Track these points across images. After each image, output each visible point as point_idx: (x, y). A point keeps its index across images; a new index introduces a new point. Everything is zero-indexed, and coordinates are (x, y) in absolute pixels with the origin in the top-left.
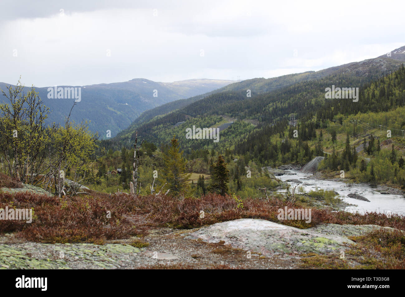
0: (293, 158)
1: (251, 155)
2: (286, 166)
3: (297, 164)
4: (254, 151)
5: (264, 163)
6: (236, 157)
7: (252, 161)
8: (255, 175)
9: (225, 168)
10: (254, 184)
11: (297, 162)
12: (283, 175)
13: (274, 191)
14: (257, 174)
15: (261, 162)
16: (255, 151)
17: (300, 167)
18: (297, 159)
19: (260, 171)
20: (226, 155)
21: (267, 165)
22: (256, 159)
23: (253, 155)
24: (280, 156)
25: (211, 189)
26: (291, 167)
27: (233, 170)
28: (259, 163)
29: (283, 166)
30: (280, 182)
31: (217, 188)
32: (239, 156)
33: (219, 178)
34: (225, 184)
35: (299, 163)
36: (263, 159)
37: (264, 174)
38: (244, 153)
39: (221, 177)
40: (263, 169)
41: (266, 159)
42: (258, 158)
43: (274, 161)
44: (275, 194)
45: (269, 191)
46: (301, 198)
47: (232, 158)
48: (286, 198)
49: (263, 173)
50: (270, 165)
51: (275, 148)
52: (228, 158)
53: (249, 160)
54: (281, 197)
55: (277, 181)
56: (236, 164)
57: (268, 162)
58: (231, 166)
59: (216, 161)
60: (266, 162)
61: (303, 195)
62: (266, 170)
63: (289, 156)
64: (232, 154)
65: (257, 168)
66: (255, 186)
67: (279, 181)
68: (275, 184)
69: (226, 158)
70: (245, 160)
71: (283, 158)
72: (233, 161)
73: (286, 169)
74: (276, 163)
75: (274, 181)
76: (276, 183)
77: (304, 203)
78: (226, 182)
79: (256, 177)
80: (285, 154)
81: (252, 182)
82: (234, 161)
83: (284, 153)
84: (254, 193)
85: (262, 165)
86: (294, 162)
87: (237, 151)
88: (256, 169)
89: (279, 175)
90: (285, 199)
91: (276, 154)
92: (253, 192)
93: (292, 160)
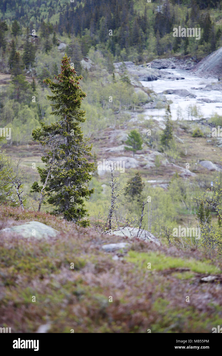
0: (179, 45)
1: (93, 35)
2: (164, 61)
3: (187, 57)
4: (99, 29)
5: (119, 55)
6: (62, 39)
7: (96, 49)
8: (102, 79)
9: (76, 89)
10: (98, 98)
11: (186, 53)
12: (156, 79)
13: (140, 112)
14: (106, 75)
15: (113, 51)
16: (101, 28)
17: (192, 63)
18: (185, 48)
19: (111, 69)
20: (43, 35)
21: (125, 59)
22: (103, 45)
23: (97, 37)
24: (152, 40)
25: (41, 135)
26: (174, 64)
27: (56, 66)
28: (110, 54)
29: (157, 60)
30: (151, 94)
31: (57, 133)
32: (69, 37)
33: (61, 111)
34: (76, 124)
35: (190, 57)
36: (117, 45)
37: (120, 78)
38: (78, 32)
39: (66, 109)
40: (116, 65)
41: (123, 46)
42: (107, 44)
43: (140, 51)
44: (142, 119)
45: (128, 113)
46: (193, 128)
47: (55, 40)
48: (164, 127)
49: (117, 75)
50: (131, 59)
51: (142, 22)
52: (47, 42)
53: (90, 47)
54: (154, 125)
55: (146, 92)
56: (63, 53)
57: (127, 52)
58: (54, 57)
59: (22, 47)
60: (123, 52)
61: (198, 122)
62: (123, 69)
63: (170, 41)
64: (54, 33)
65: (104, 65)
66: (101, 102)
67: (149, 92)
68: (140, 97)
69: (43, 40)
70: (82, 47)
71: (158, 44)
72: (56, 47)
73: (164, 68)
74: (144, 54)
75: (138, 91)
76: (144, 97)
77: (201, 139)
78: (77, 119)
79: (104, 83)
80: (161, 36)
81: (95, 92)
82: (60, 47)
83: (161, 34)
84: (99, 116)
85: (116, 57)
86: (179, 54)
87: (64, 28)
88: (102, 67)
89: (150, 79)
90: (162, 129)
91: (144, 36)
92: (97, 114)
93: (176, 49)
